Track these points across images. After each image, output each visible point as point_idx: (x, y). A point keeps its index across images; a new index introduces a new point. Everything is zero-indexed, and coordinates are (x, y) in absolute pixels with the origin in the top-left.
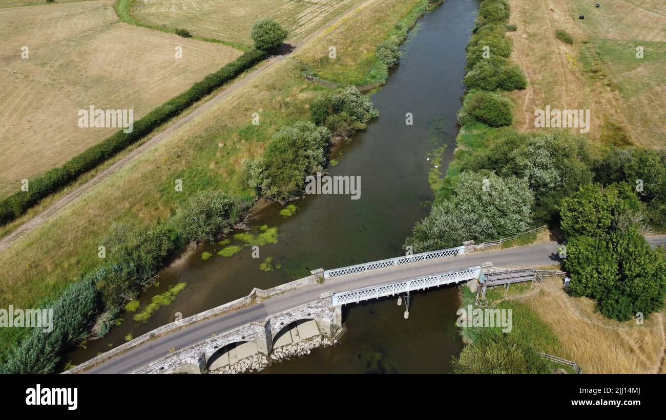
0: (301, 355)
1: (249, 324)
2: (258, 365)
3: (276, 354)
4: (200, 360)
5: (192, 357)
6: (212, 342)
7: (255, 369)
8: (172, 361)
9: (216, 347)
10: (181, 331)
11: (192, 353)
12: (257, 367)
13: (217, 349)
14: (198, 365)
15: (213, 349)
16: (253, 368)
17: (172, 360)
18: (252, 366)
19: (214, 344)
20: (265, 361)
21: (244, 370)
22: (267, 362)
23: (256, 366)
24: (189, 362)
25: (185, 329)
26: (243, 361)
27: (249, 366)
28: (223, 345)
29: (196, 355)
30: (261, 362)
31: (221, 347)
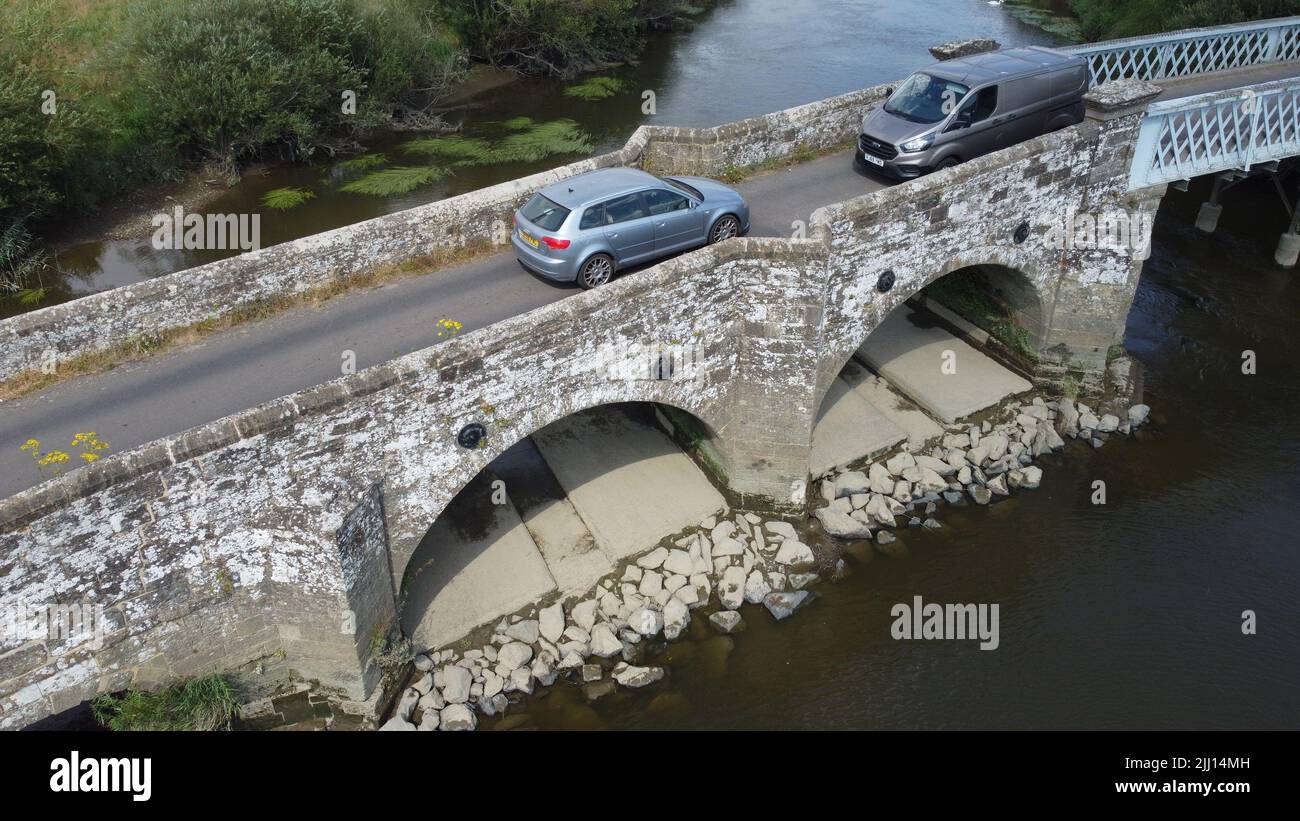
1: (705, 256)
2: (757, 575)
4: (349, 541)
5: (278, 518)
6: (448, 376)
7: (746, 602)
8: (82, 559)
9: (472, 437)
10: (162, 361)
11: (279, 477)
12: (757, 588)
13: (479, 459)
14: (338, 585)
15: (453, 456)
16: (736, 599)
17: (80, 543)
18: (724, 585)
19: (461, 401)
20: (794, 549)
21: (676, 615)
22: (806, 554)
23: (746, 585)
24: (250, 576)
25: (192, 346)
27: (701, 592)
28: (526, 425)
29: (312, 497)
30: (767, 555)
31: (510, 438)
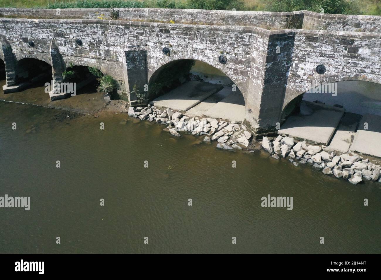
0: (332, 175)
3: (276, 143)
6: (161, 31)
7: (216, 140)
8: (95, 37)
9: (166, 51)
12: (222, 139)
13: (168, 59)
15: (162, 54)
17: (95, 33)
19: (164, 40)
20: (244, 140)
24: (120, 59)
26: (209, 120)
27: (210, 132)
28: (180, 56)
30: (237, 137)
31: (176, 57)
